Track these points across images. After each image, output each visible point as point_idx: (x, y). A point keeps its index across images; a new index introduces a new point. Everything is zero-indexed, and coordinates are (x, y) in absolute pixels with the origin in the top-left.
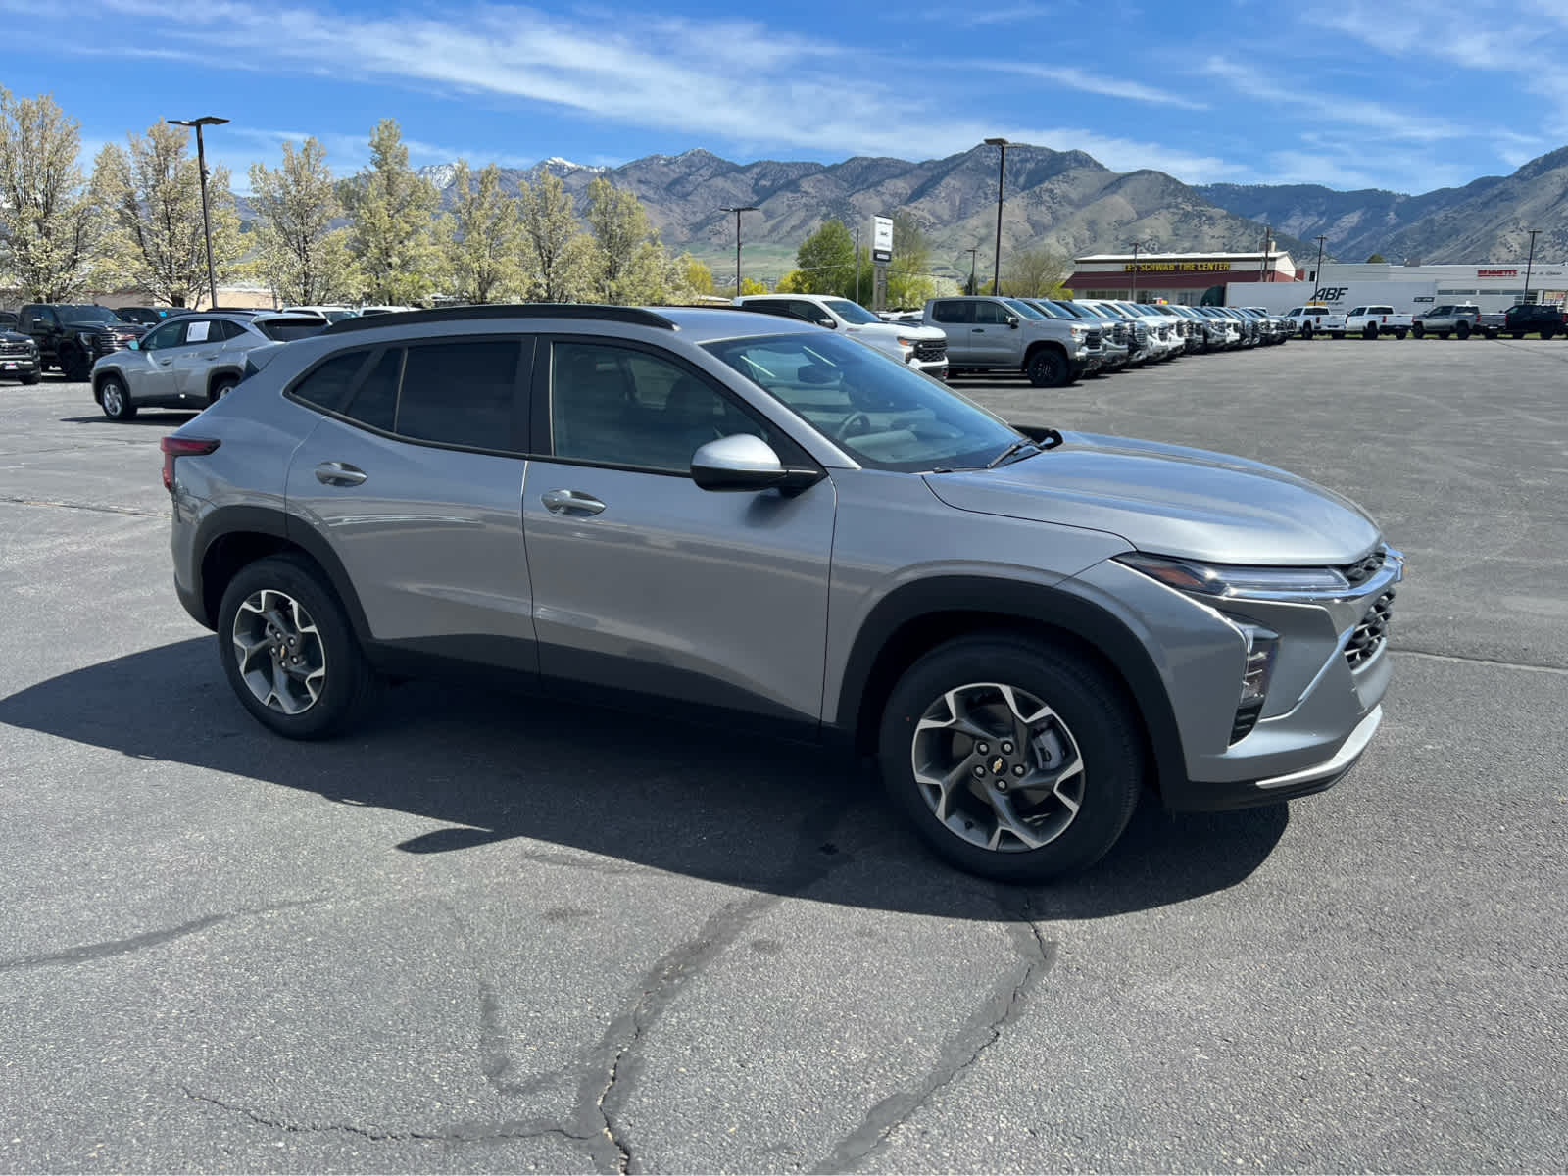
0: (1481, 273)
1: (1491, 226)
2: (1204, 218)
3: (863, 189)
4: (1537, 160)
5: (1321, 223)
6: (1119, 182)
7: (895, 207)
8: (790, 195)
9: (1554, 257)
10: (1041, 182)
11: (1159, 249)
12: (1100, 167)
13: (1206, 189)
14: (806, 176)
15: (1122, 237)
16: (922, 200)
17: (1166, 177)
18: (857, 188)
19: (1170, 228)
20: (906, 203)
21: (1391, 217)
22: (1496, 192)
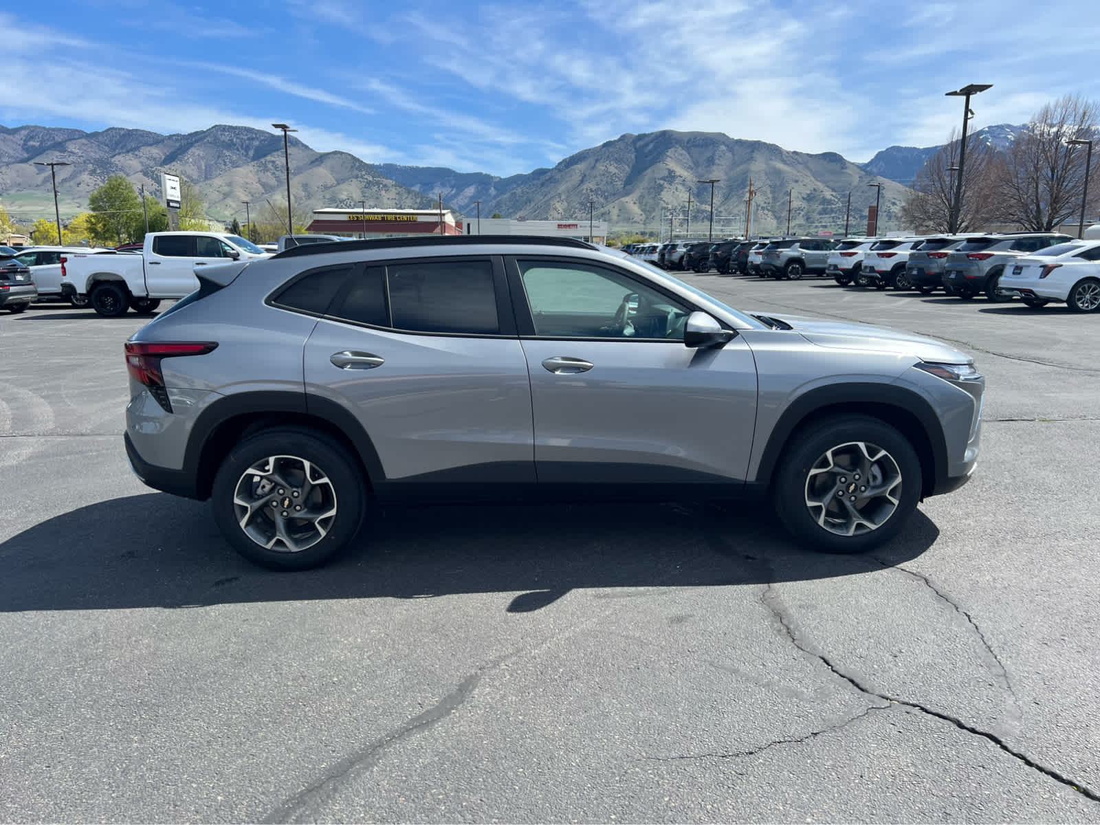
0: (559, 226)
1: (546, 198)
2: (381, 186)
3: (123, 153)
4: (566, 159)
5: (453, 192)
6: (321, 159)
7: (151, 167)
8: (57, 153)
9: (581, 217)
10: (265, 155)
11: (354, 205)
12: (306, 147)
13: (379, 167)
14: (70, 140)
15: (328, 196)
16: (174, 163)
17: (354, 158)
18: (117, 151)
19: (359, 192)
20: (161, 165)
21: (492, 191)
22: (547, 178)
